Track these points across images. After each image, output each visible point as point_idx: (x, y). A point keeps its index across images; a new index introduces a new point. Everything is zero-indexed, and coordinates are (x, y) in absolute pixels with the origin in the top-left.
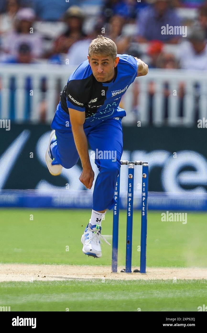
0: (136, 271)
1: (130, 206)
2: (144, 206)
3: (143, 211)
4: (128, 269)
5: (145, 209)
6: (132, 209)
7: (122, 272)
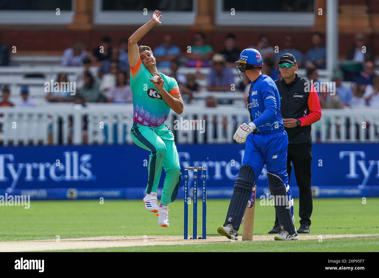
0: (200, 238)
1: (195, 196)
2: (204, 196)
3: (204, 199)
4: (195, 237)
5: (205, 198)
6: (196, 198)
7: (191, 239)
